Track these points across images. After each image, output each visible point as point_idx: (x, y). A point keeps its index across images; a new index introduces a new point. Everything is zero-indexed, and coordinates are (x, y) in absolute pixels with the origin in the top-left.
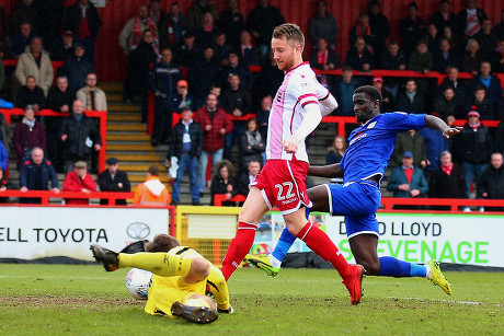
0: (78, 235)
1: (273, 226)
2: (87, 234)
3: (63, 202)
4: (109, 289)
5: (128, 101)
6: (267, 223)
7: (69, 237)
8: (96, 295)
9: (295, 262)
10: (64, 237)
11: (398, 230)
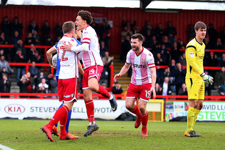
0: (103, 110)
1: (174, 107)
2: (106, 110)
3: (98, 98)
4: (115, 129)
5: (121, 61)
6: (172, 105)
7: (100, 111)
8: (110, 131)
9: (182, 120)
10: (98, 111)
11: (220, 108)
